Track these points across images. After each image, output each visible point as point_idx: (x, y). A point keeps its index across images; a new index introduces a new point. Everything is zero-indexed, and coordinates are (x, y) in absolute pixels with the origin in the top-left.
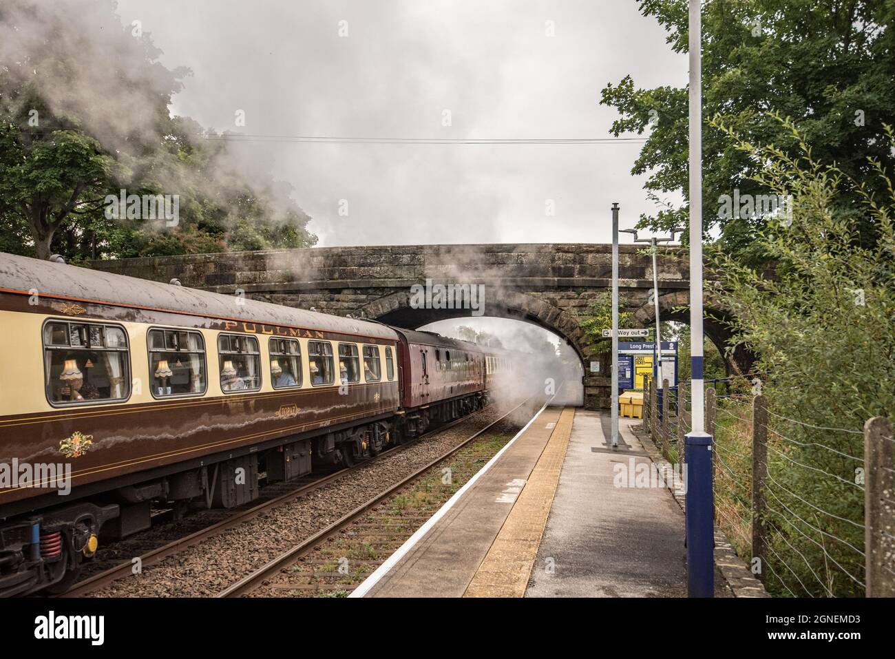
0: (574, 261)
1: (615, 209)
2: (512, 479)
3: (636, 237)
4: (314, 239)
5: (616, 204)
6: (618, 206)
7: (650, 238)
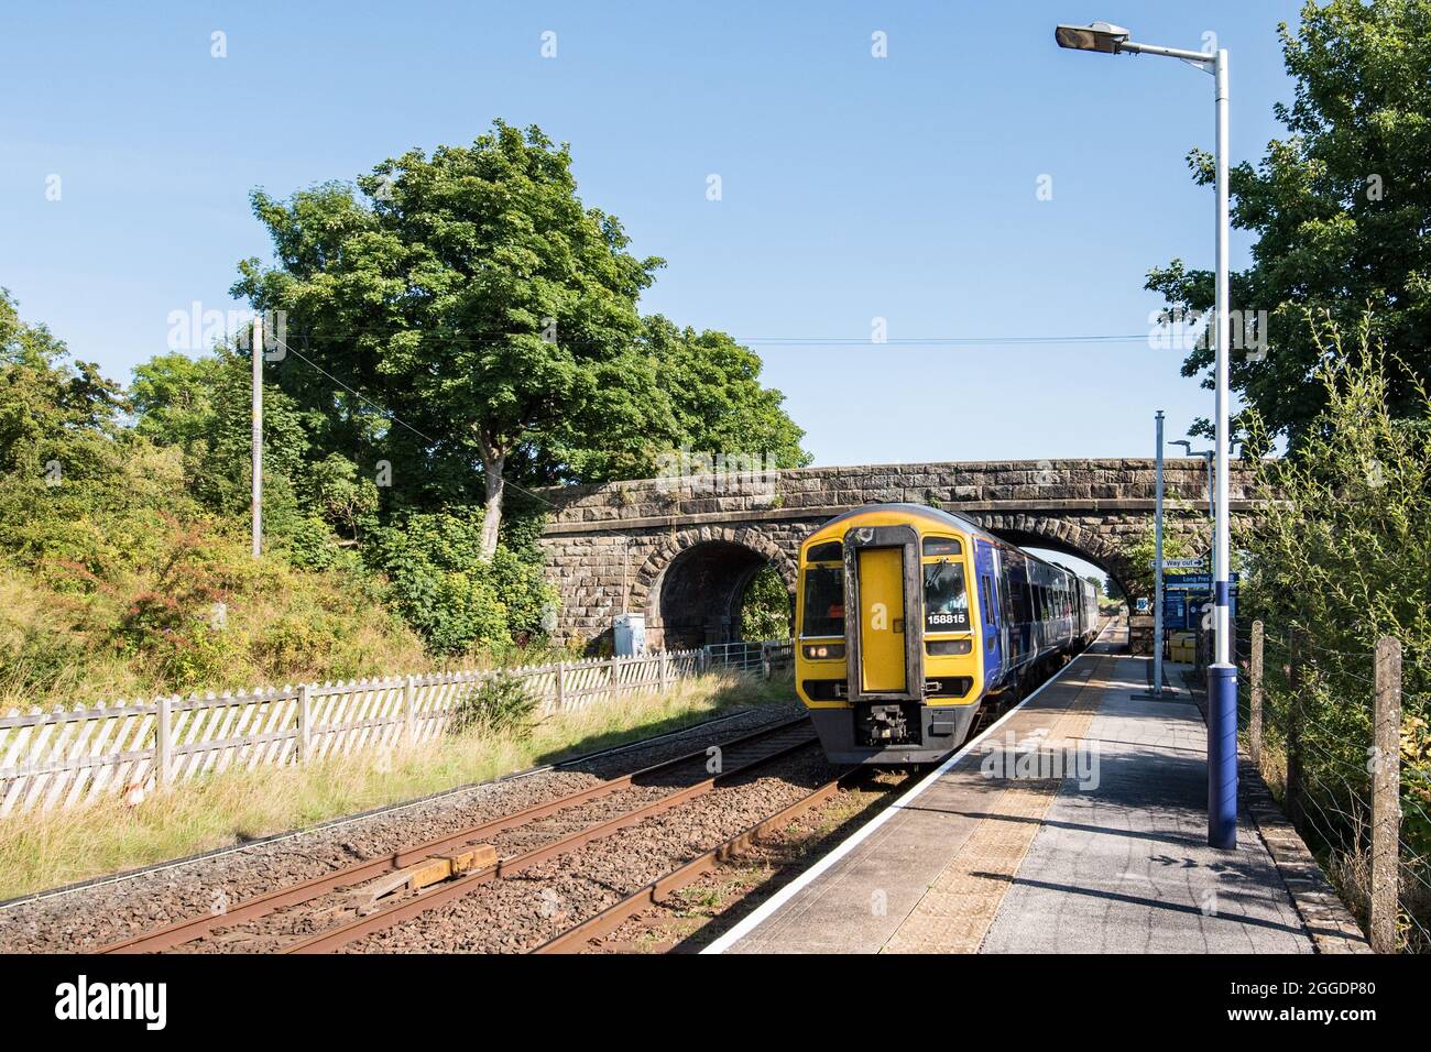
0: (1117, 481)
1: (1160, 418)
2: (1033, 729)
3: (1189, 450)
4: (809, 457)
5: (1160, 412)
6: (1163, 414)
7: (1205, 451)
